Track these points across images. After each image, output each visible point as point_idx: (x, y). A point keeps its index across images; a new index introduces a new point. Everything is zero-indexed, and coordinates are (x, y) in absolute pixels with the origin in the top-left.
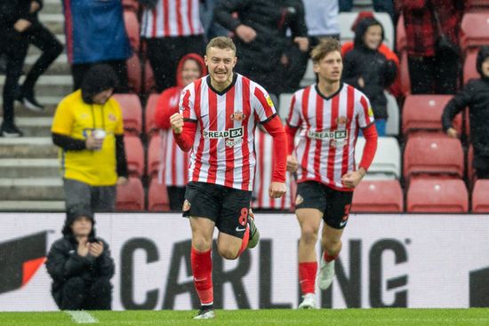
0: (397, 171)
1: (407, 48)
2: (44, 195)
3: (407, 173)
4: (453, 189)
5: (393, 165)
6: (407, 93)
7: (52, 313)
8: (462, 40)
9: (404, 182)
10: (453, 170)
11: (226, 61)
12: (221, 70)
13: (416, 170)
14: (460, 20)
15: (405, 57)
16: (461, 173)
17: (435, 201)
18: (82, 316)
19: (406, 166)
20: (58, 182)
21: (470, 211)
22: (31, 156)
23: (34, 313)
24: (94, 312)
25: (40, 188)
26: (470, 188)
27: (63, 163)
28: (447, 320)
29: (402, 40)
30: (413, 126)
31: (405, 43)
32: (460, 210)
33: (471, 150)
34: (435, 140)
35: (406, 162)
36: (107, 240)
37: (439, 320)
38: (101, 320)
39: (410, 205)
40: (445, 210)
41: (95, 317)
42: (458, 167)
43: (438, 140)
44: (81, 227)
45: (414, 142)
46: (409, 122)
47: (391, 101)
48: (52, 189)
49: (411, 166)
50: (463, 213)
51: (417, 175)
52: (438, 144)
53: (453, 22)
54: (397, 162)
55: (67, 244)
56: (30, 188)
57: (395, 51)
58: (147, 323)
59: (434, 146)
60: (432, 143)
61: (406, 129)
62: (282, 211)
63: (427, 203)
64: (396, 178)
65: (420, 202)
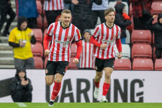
0: (129, 56)
1: (133, 14)
2: (9, 63)
3: (132, 57)
4: (148, 62)
5: (128, 54)
6: (133, 29)
7: (11, 103)
8: (152, 11)
9: (131, 60)
10: (148, 56)
11: (69, 18)
12: (67, 21)
13: (135, 55)
14: (151, 5)
15: (132, 17)
16: (151, 57)
17: (142, 66)
18: (21, 104)
19: (132, 54)
20: (12, 59)
21: (154, 70)
22: (4, 50)
23: (5, 103)
24: (26, 103)
25: (8, 61)
26: (154, 62)
27: (13, 52)
28: (146, 107)
29: (131, 11)
30: (135, 41)
31: (132, 12)
32: (150, 69)
33: (155, 49)
34: (142, 45)
35: (132, 52)
36: (30, 79)
37: (143, 107)
38: (28, 106)
39: (133, 67)
40: (145, 69)
41: (26, 105)
42: (149, 54)
43: (143, 45)
44: (22, 74)
45: (135, 46)
46: (134, 39)
47: (127, 32)
48: (11, 61)
49: (134, 54)
50: (151, 70)
51: (136, 57)
52: (143, 47)
53: (149, 5)
54: (129, 53)
55: (17, 80)
56: (4, 61)
57: (129, 15)
58: (44, 107)
59: (142, 47)
60: (141, 46)
61: (132, 41)
62: (89, 69)
63: (140, 67)
64: (129, 58)
65: (137, 66)
